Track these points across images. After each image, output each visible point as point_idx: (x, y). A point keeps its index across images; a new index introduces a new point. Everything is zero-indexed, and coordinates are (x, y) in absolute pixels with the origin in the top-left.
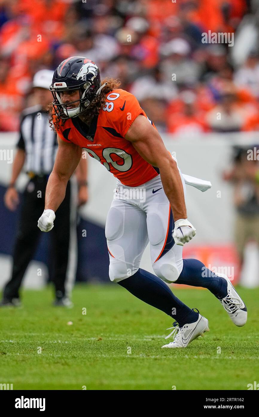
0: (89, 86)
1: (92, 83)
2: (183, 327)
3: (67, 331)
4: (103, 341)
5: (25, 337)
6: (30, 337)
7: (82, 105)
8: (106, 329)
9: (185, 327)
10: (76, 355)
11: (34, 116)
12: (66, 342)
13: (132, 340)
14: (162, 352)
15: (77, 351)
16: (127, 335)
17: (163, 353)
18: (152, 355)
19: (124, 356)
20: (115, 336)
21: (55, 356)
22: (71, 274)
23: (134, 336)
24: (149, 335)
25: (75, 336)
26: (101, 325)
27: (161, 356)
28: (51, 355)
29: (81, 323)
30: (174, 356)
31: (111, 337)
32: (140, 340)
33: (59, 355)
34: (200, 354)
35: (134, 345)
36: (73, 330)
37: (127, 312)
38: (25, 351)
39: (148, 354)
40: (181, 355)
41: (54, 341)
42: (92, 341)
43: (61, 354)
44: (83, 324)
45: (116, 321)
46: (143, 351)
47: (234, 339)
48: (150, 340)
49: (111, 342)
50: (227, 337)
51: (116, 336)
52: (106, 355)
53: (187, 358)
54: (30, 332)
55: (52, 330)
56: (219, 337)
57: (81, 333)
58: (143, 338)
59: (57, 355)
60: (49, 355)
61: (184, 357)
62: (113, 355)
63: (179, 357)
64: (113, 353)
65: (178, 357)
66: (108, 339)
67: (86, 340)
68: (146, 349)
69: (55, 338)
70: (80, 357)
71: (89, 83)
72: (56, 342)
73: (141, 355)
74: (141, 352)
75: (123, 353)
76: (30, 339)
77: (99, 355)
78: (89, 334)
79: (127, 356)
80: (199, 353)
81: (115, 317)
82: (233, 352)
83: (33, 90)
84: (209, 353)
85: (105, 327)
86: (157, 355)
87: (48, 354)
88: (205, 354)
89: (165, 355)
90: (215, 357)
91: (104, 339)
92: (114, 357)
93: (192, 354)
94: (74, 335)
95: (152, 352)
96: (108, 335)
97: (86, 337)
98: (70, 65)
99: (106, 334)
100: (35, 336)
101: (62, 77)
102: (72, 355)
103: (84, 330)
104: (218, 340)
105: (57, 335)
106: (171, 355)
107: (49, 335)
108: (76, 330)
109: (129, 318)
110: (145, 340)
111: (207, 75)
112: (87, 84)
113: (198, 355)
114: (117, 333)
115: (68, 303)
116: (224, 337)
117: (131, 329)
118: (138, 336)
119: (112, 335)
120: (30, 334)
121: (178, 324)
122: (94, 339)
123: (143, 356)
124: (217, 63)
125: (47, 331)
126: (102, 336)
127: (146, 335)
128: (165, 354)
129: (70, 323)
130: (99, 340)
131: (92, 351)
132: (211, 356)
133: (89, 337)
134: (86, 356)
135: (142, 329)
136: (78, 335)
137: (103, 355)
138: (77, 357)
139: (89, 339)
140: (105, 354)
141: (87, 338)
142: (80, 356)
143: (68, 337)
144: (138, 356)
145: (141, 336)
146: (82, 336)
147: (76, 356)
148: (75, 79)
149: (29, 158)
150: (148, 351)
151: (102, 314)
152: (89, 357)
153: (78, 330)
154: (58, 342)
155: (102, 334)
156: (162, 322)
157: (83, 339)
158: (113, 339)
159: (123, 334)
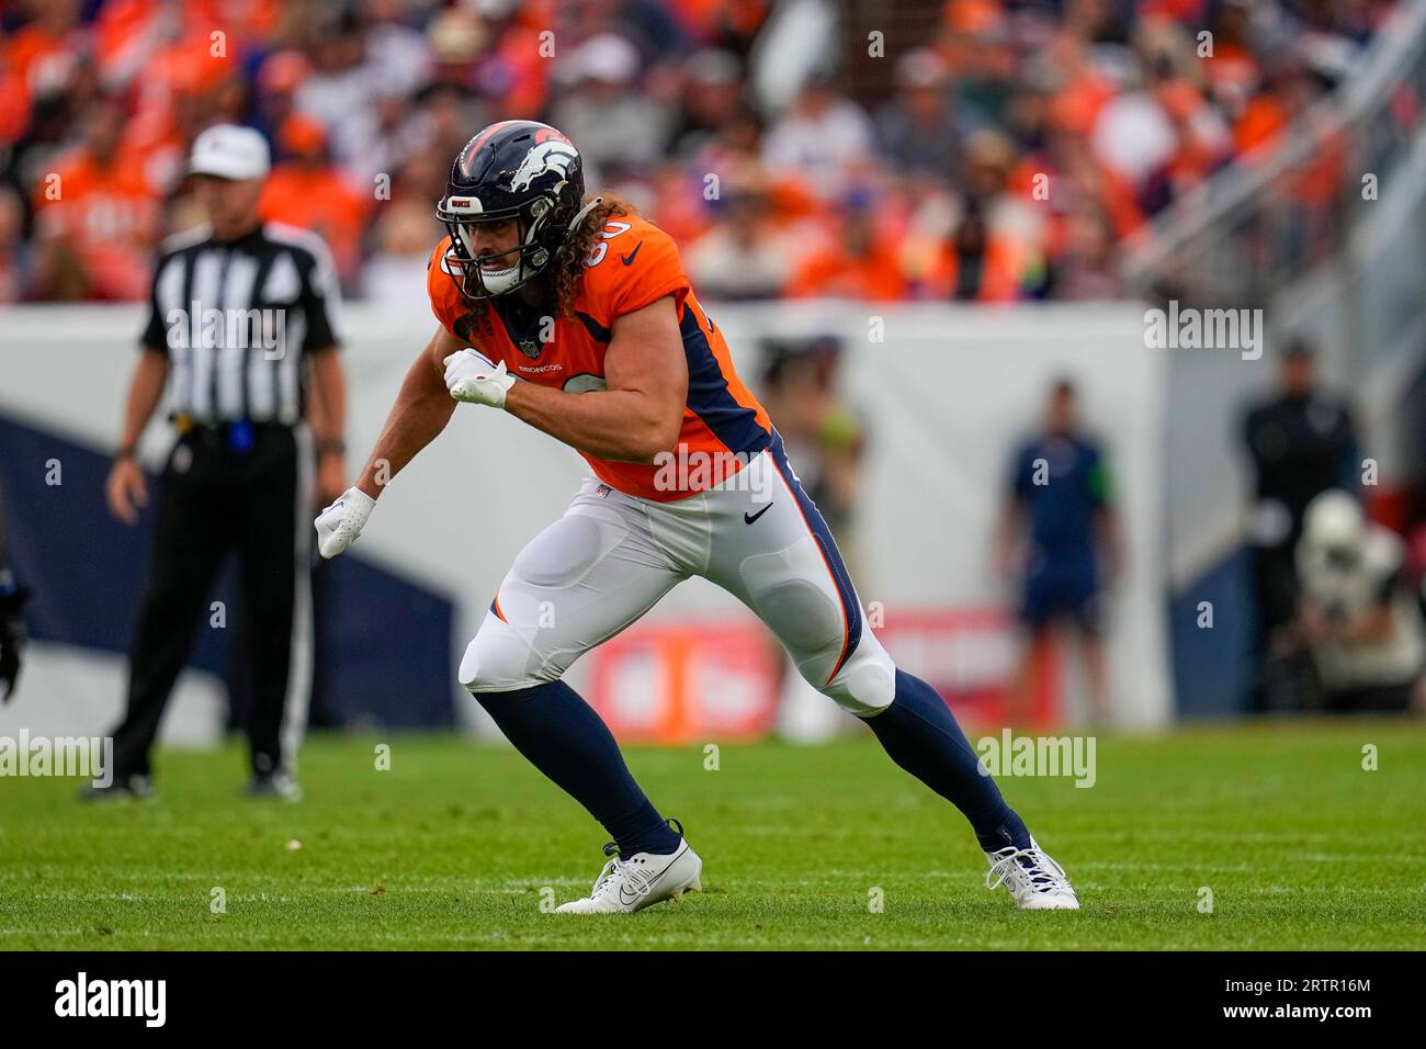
0: (547, 208)
1: (554, 200)
2: (632, 859)
3: (285, 868)
4: (387, 896)
5: (166, 884)
6: (179, 883)
7: (526, 261)
8: (396, 860)
9: (636, 861)
10: (312, 934)
11: (191, 256)
12: (283, 899)
13: (472, 892)
14: (556, 927)
15: (313, 923)
16: (457, 878)
17: (560, 930)
18: (527, 935)
19: (447, 937)
20: (422, 881)
21: (251, 939)
22: (297, 705)
23: (477, 881)
24: (519, 877)
25: (307, 882)
26: (384, 848)
27: (555, 937)
28: (241, 935)
29: (324, 844)
30: (591, 937)
31: (412, 883)
32: (492, 892)
33: (263, 936)
34: (665, 931)
35: (478, 906)
36: (302, 865)
37: (456, 812)
38: (165, 924)
39: (517, 933)
40: (609, 935)
41: (248, 897)
42: (355, 893)
43: (267, 931)
44: (332, 848)
45: (427, 838)
46: (501, 924)
47: (761, 889)
48: (522, 892)
49: (412, 898)
50: (740, 883)
51: (426, 880)
52: (398, 935)
53: (626, 943)
54: (181, 871)
55: (242, 865)
56: (717, 884)
57: (325, 872)
58: (502, 888)
59: (257, 937)
60: (235, 934)
61: (620, 939)
62: (416, 937)
63: (604, 939)
64: (418, 928)
65: (600, 940)
66: (402, 890)
67: (339, 894)
68: (510, 918)
69: (252, 888)
70: (321, 940)
71: (546, 202)
72: (253, 898)
73: (496, 935)
74: (496, 926)
75: (445, 930)
76: (179, 890)
77: (378, 936)
78: (347, 876)
79: (456, 939)
80: (663, 928)
81: (424, 828)
82: (758, 927)
83: (190, 184)
84: (690, 928)
85: (393, 854)
86: (543, 935)
87: (231, 933)
88: (678, 931)
89: (565, 936)
90: (709, 938)
91: (393, 888)
92: (419, 939)
93: (641, 932)
94: (304, 879)
95: (528, 925)
96: (401, 878)
97: (339, 884)
98: (495, 147)
99: (398, 876)
100: (193, 882)
101: (472, 184)
102: (301, 935)
103: (334, 864)
104: (716, 891)
105: (258, 878)
106: (583, 934)
107: (234, 879)
108: (312, 864)
109: (462, 829)
110: (507, 891)
111: (689, 141)
112: (541, 203)
113: (658, 934)
114: (429, 872)
115: (288, 787)
116: (734, 883)
117: (467, 861)
118: (487, 880)
119: (415, 877)
120: (182, 877)
121: (618, 849)
122: (363, 889)
123: (502, 939)
124: (713, 103)
125: (228, 869)
126: (384, 881)
127: (511, 878)
128: (565, 932)
129: (295, 845)
130: (375, 893)
131: (357, 924)
132: (697, 936)
133: (349, 885)
134: (338, 938)
135: (500, 860)
136: (318, 879)
137: (388, 936)
138: (313, 942)
139: (349, 890)
140: (393, 933)
141: (343, 887)
142: (324, 937)
143: (288, 882)
144: (487, 938)
145: (496, 879)
146: (328, 882)
147: (311, 939)
148: (506, 188)
149: (179, 376)
150: (516, 923)
151: (386, 818)
152: (347, 940)
153: (317, 864)
154: (260, 900)
155: (385, 876)
156: (555, 842)
157: (332, 889)
158: (416, 890)
159: (444, 875)
